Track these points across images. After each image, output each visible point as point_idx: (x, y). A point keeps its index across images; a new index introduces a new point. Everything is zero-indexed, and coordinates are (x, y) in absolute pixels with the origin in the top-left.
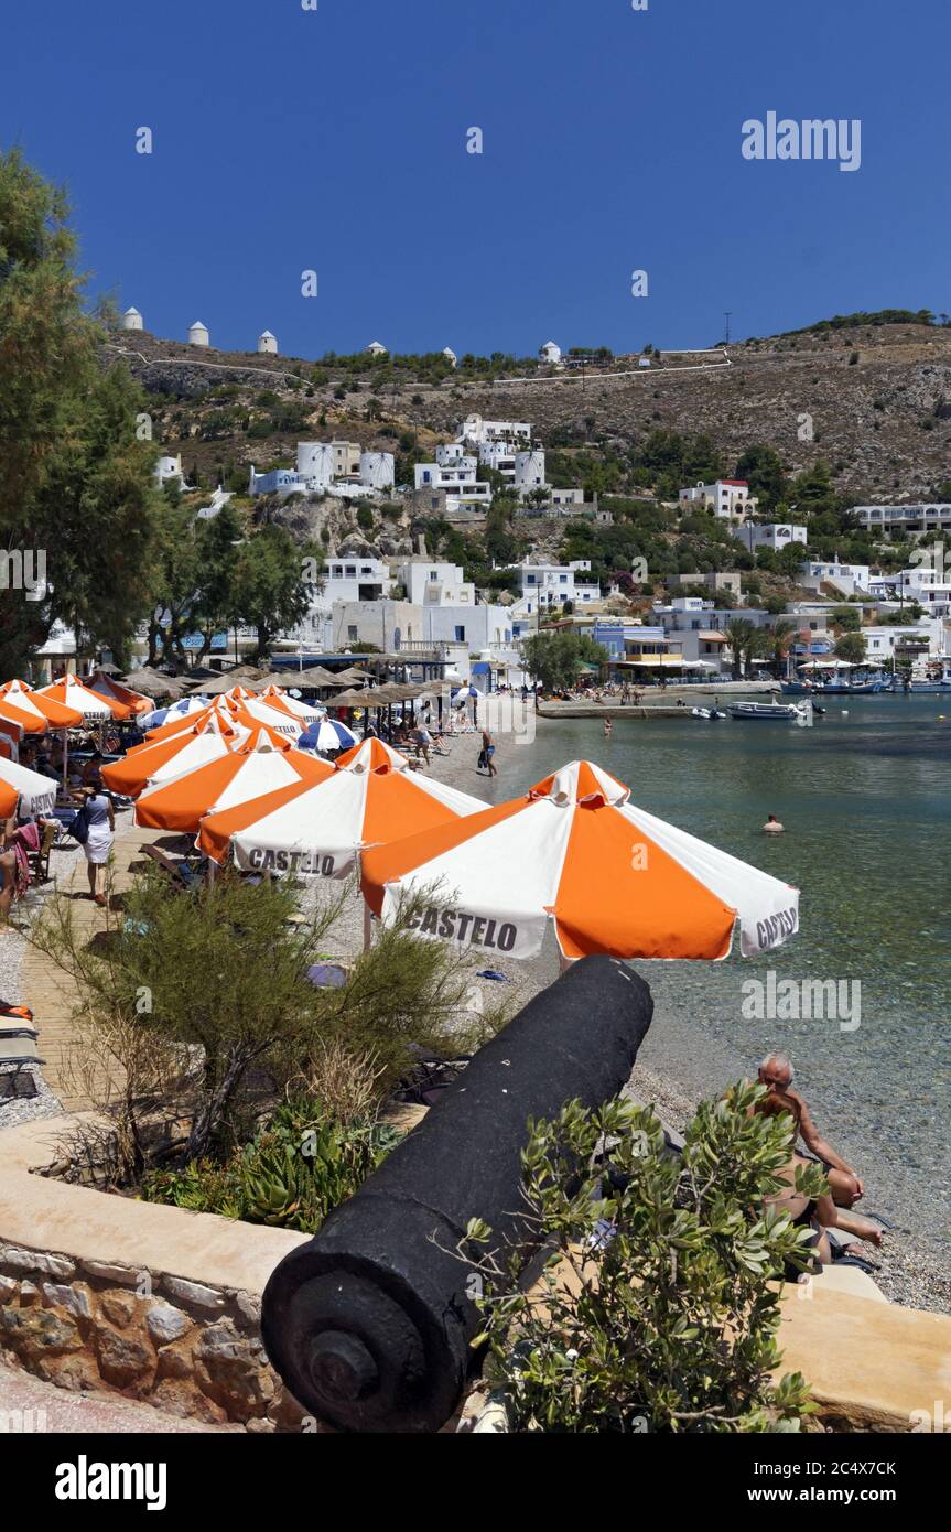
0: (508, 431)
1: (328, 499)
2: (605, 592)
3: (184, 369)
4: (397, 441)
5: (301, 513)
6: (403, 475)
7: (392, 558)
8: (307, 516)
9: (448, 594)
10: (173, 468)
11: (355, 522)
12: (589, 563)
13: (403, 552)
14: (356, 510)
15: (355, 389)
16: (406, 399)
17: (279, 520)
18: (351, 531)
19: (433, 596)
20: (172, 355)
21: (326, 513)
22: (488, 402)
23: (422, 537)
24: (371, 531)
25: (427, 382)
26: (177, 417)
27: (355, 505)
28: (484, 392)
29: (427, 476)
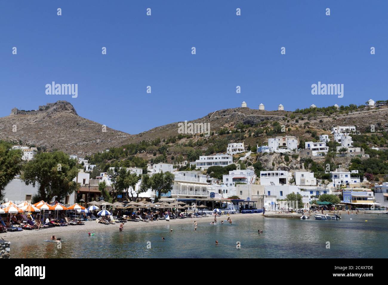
0: (348, 129)
1: (275, 154)
2: (362, 180)
3: (254, 117)
4: (311, 134)
5: (267, 158)
6: (301, 146)
7: (293, 170)
8: (268, 159)
9: (307, 181)
10: (241, 146)
11: (284, 160)
12: (357, 171)
13: (297, 168)
14: (284, 156)
15: (303, 119)
16: (318, 121)
17: (261, 160)
18: (282, 162)
19: (303, 181)
20: (252, 113)
21: (274, 158)
22: (344, 120)
23: (303, 164)
24: (288, 162)
25: (326, 115)
26: (249, 131)
27: (284, 155)
28: (344, 117)
29: (309, 145)
